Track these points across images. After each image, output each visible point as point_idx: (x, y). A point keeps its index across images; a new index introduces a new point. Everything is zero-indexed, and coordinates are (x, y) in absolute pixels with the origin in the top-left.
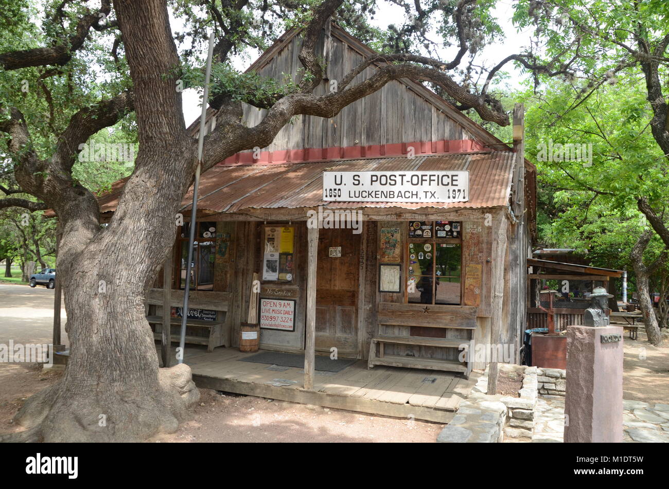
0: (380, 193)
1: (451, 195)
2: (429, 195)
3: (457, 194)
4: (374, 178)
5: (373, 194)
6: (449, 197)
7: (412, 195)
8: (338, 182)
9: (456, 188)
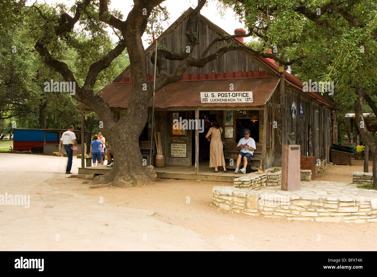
0: (222, 100)
1: (247, 100)
2: (239, 100)
3: (249, 100)
4: (219, 95)
5: (219, 100)
6: (246, 101)
7: (233, 100)
8: (206, 96)
9: (248, 98)
